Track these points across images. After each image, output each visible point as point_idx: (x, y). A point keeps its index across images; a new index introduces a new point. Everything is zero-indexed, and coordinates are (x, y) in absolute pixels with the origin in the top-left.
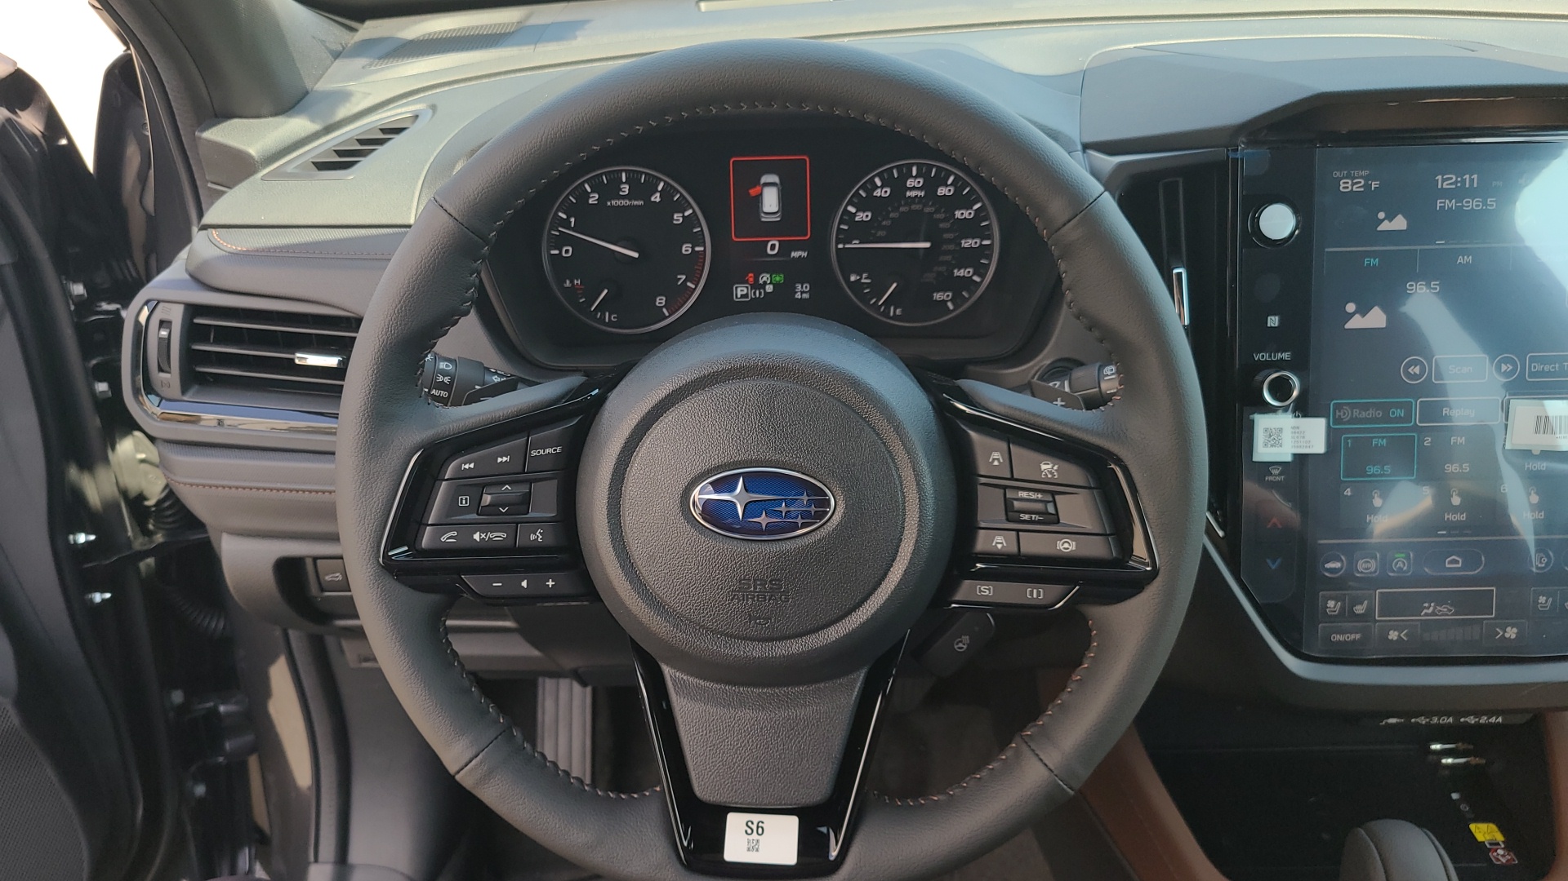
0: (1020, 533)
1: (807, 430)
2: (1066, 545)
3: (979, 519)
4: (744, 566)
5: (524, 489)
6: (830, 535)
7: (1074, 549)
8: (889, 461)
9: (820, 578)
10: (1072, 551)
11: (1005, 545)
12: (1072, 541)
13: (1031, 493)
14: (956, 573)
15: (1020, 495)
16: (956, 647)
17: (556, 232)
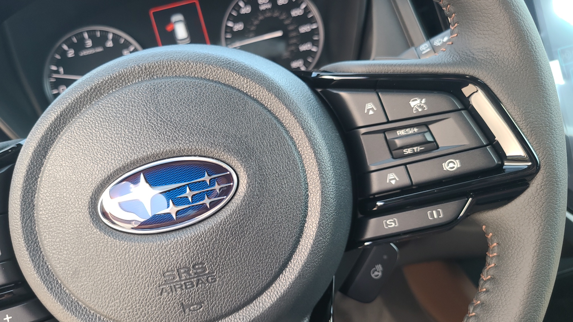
0: (408, 166)
1: (194, 115)
2: (451, 165)
3: (368, 164)
4: (164, 258)
6: (240, 208)
7: (459, 166)
8: (278, 125)
9: (240, 251)
10: (458, 168)
11: (397, 179)
12: (455, 159)
13: (407, 130)
14: (360, 216)
15: (398, 134)
16: (373, 276)
17: (53, 80)
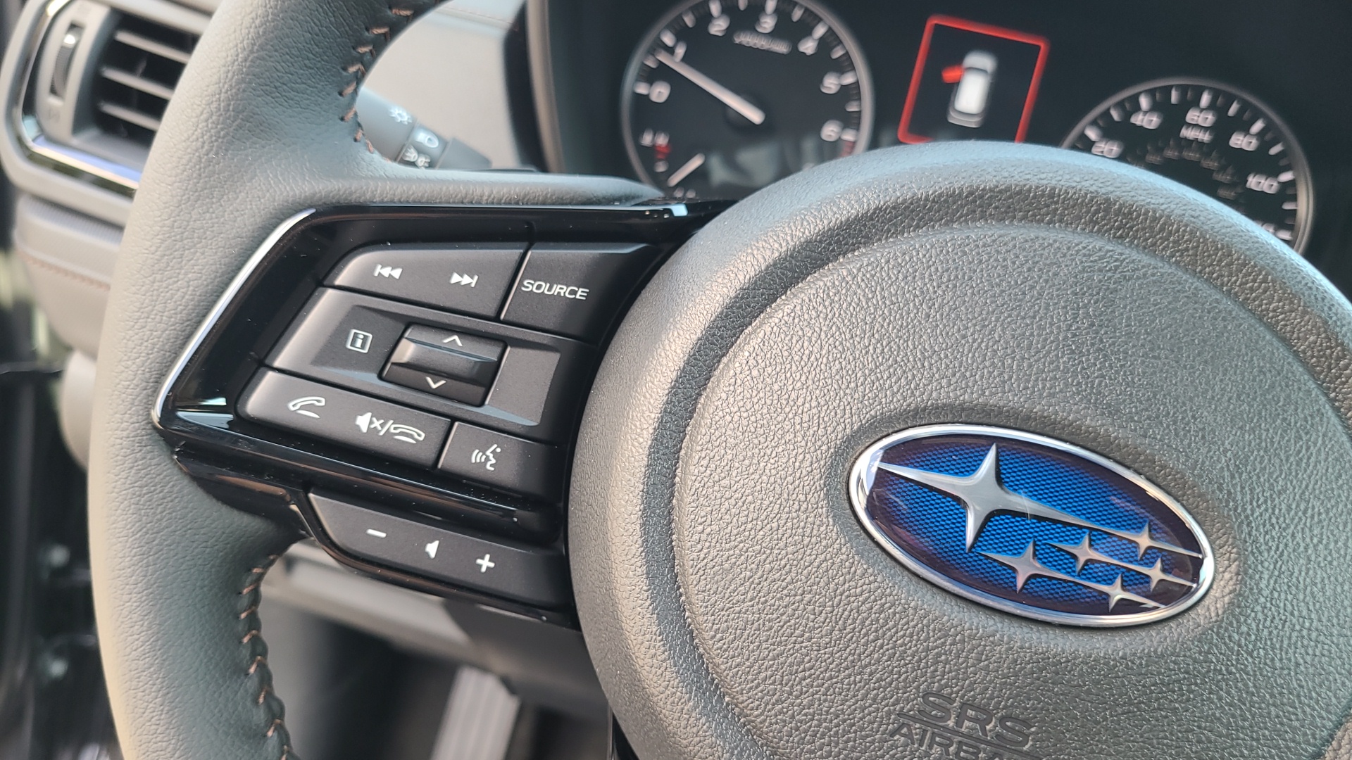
5: (488, 352)
6: (1180, 649)
17: (651, 63)
